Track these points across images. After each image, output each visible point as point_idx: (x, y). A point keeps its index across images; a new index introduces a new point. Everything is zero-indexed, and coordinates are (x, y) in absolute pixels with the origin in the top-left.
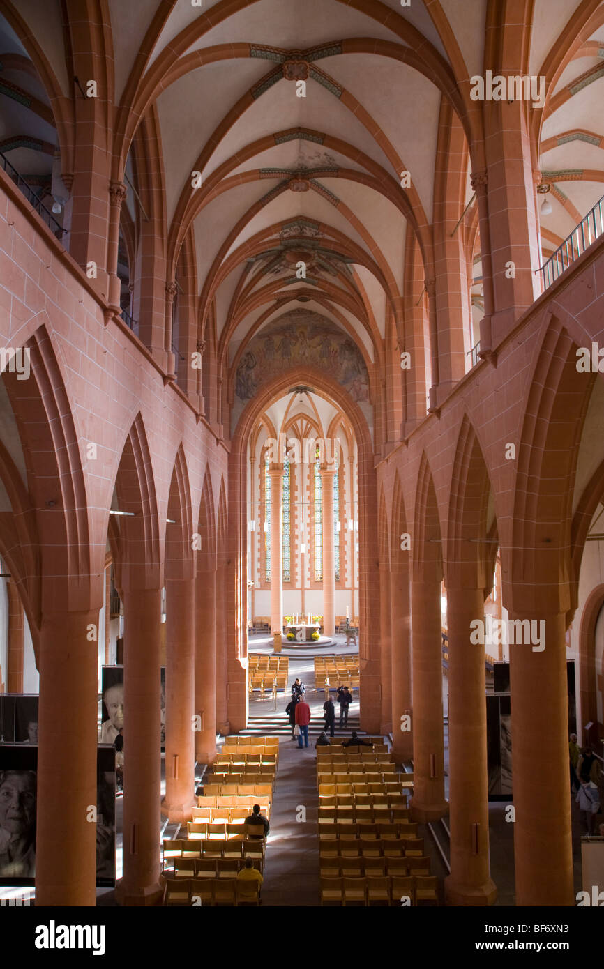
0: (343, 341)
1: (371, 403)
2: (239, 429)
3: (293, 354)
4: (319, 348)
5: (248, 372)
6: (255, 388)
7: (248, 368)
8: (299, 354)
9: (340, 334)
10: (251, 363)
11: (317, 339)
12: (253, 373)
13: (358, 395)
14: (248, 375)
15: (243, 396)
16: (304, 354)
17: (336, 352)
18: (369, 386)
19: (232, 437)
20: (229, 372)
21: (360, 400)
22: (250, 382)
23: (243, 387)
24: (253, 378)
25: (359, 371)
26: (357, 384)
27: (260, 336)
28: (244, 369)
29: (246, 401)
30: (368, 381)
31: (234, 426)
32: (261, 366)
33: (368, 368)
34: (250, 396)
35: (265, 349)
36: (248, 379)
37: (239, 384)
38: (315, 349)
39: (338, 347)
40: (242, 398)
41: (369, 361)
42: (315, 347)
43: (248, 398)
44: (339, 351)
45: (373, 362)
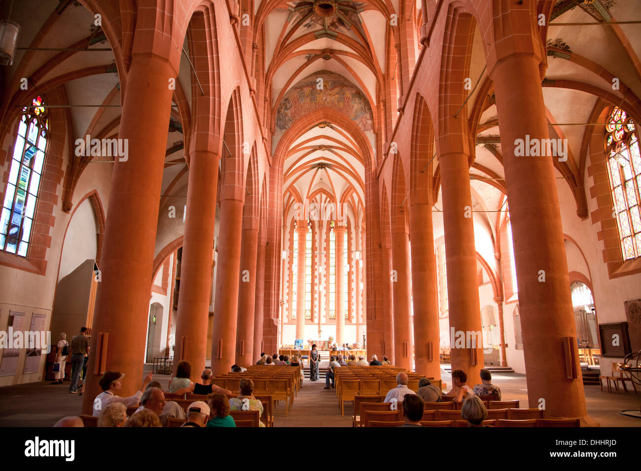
0: (354, 92)
1: (374, 133)
2: (278, 149)
3: (318, 99)
4: (337, 96)
5: (286, 112)
6: (290, 122)
7: (286, 108)
8: (322, 99)
9: (353, 86)
10: (288, 106)
11: (336, 90)
12: (289, 112)
13: (365, 127)
14: (286, 114)
15: (282, 128)
16: (326, 100)
17: (349, 98)
18: (373, 121)
19: (273, 155)
20: (272, 111)
21: (366, 130)
22: (287, 118)
23: (281, 121)
24: (289, 115)
25: (366, 111)
26: (363, 119)
27: (295, 88)
28: (283, 110)
29: (284, 131)
30: (372, 118)
31: (274, 148)
32: (295, 108)
33: (372, 108)
34: (287, 127)
35: (298, 97)
36: (285, 116)
37: (279, 119)
38: (334, 97)
39: (351, 96)
40: (281, 129)
41: (373, 104)
42: (334, 96)
43: (285, 128)
44: (351, 98)
45: (375, 104)
